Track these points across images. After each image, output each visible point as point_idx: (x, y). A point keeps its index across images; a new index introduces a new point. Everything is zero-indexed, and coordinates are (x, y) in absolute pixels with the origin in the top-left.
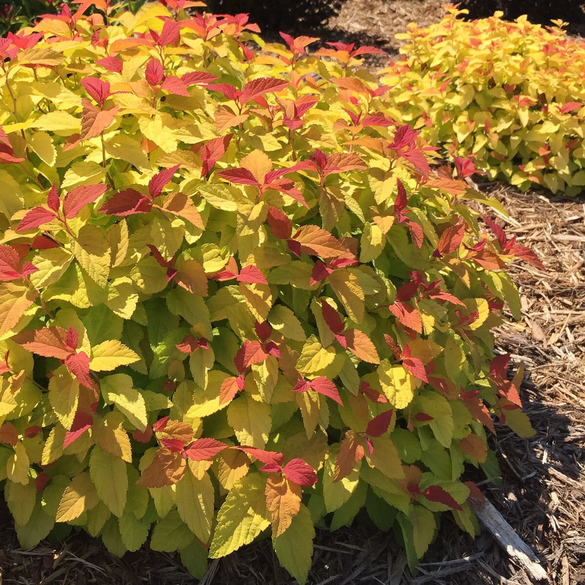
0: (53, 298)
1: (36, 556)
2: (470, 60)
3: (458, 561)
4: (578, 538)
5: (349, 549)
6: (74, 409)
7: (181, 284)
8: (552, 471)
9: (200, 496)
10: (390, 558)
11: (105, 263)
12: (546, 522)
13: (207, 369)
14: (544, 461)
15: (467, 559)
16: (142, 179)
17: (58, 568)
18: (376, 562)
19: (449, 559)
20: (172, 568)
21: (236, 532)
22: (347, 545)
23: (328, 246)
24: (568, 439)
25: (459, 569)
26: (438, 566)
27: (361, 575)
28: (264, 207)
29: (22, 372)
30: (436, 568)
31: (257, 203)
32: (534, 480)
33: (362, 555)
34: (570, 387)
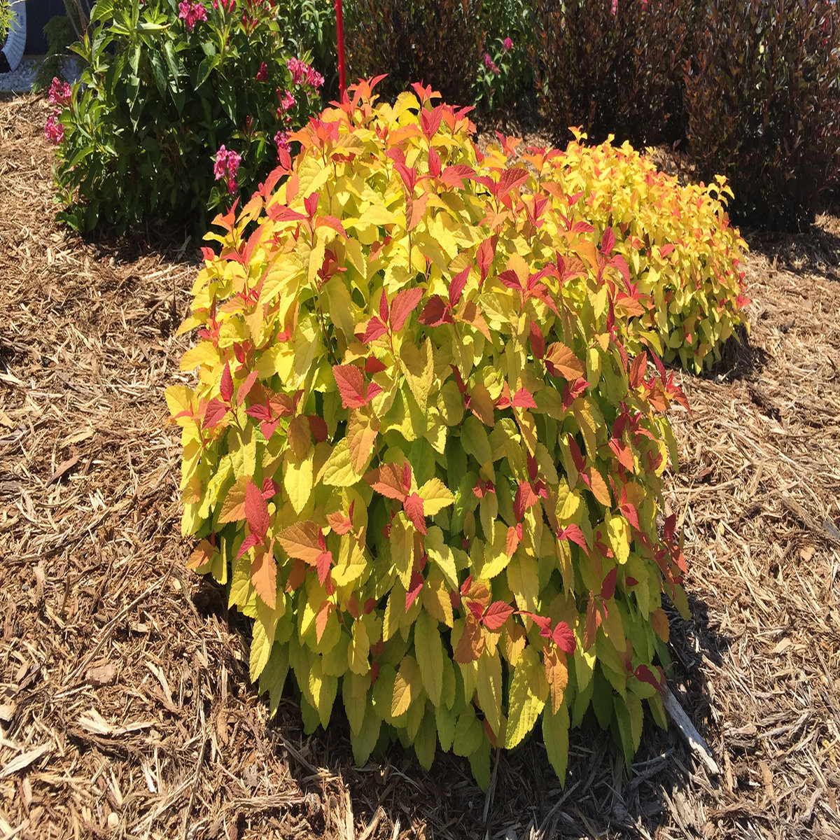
0: (389, 428)
1: (368, 773)
2: (596, 192)
3: (657, 758)
4: (732, 729)
5: (582, 752)
6: (411, 564)
7: (474, 412)
8: (705, 660)
9: (491, 679)
10: (611, 761)
11: (423, 385)
12: (709, 713)
13: (493, 519)
14: (697, 650)
15: (663, 755)
16: (439, 289)
17: (388, 783)
18: (603, 767)
19: (651, 758)
20: (464, 783)
21: (522, 717)
22: (581, 749)
23: (570, 366)
24: (710, 625)
25: (660, 767)
26: (645, 766)
27: (594, 782)
28: (526, 319)
29: (362, 529)
30: (644, 767)
31: (520, 316)
32: (694, 668)
33: (593, 758)
34: (701, 571)
